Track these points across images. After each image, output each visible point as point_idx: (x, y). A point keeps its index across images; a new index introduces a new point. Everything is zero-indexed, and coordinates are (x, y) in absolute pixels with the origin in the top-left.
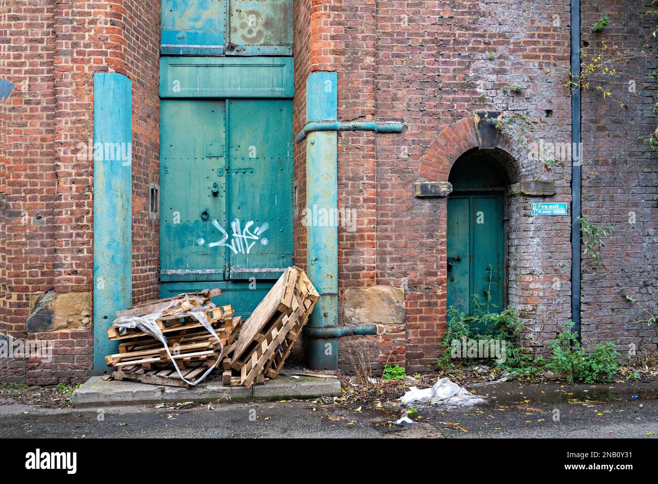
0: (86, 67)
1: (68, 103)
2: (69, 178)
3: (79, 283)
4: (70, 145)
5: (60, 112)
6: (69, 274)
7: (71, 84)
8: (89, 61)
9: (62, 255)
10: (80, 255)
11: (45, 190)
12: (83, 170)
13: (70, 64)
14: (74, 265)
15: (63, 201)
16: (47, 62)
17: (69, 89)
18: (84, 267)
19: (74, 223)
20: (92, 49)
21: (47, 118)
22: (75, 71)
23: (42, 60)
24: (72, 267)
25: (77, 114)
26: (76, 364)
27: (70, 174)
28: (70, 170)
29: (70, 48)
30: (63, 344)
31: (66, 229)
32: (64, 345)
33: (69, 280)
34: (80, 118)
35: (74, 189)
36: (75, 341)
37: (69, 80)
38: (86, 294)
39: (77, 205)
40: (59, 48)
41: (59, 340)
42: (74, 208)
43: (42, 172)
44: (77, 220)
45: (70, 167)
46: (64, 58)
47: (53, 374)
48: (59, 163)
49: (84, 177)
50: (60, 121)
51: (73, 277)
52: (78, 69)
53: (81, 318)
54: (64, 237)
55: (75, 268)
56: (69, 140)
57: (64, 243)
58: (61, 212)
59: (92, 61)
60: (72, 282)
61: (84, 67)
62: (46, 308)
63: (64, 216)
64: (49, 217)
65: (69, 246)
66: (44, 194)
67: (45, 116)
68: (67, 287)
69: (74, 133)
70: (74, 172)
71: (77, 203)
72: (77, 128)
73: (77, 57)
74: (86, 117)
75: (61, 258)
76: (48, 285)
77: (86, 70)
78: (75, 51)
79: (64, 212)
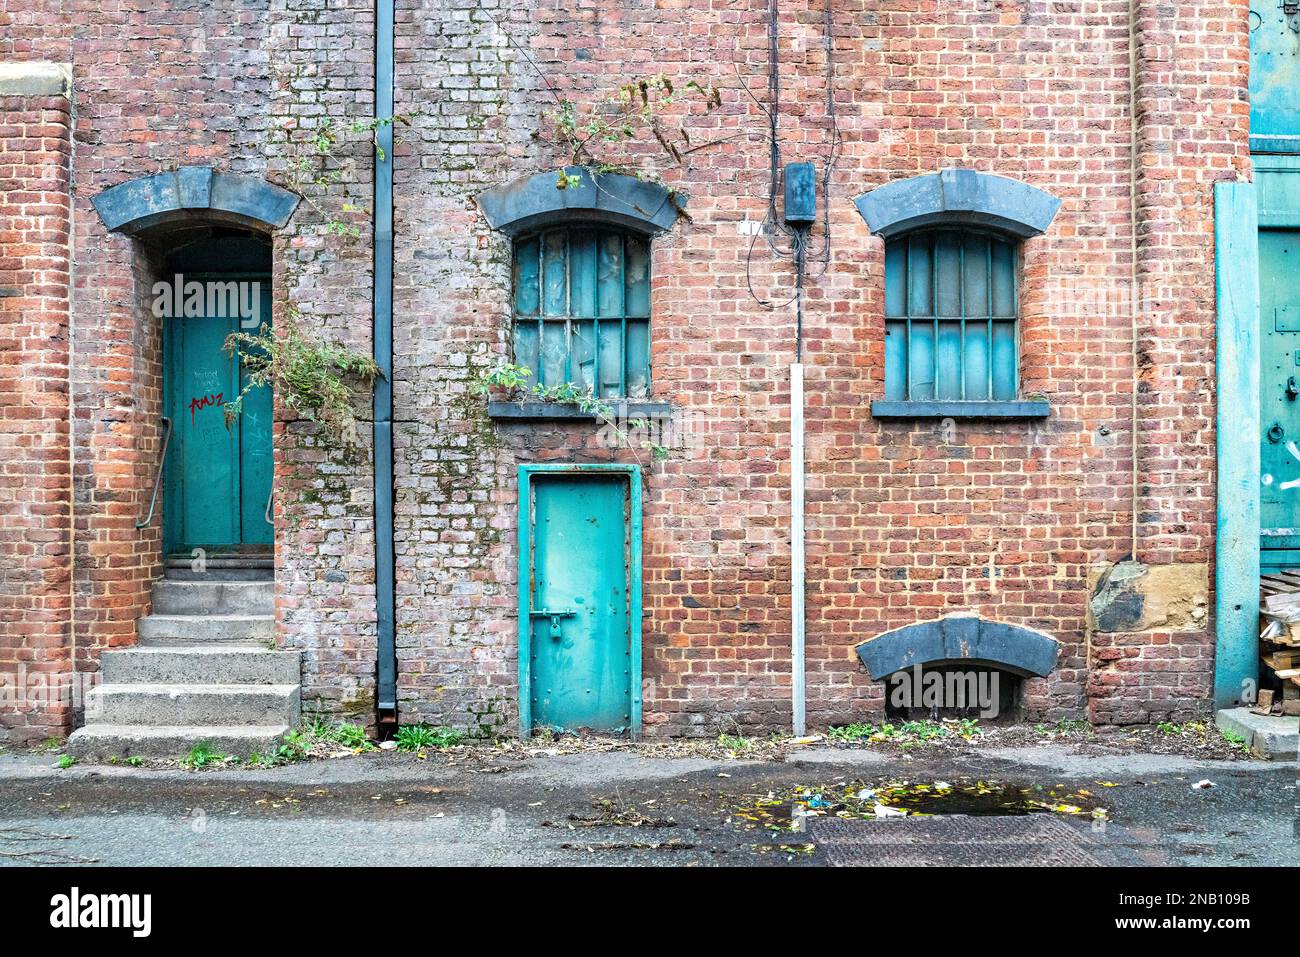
0: (1199, 172)
1: (1169, 234)
2: (1172, 365)
3: (1189, 547)
4: (1172, 308)
5: (1155, 251)
6: (1170, 532)
7: (1173, 201)
8: (1203, 162)
9: (1158, 499)
10: (1190, 499)
11: (1114, 385)
12: (1196, 352)
13: (1172, 167)
14: (1180, 516)
15: (1161, 405)
16: (1117, 162)
17: (1171, 210)
18: (1196, 520)
19: (1179, 444)
20: (1208, 141)
21: (1118, 259)
22: (1181, 179)
23: (1108, 159)
24: (1176, 518)
25: (1184, 254)
26: (1180, 688)
27: (1173, 358)
28: (1173, 351)
29: (1171, 139)
30: (1160, 653)
31: (1166, 453)
32: (1160, 655)
33: (1170, 543)
34: (1191, 260)
35: (1180, 384)
36: (1180, 647)
37: (1170, 194)
38: (1198, 566)
39: (1186, 412)
40: (1150, 139)
41: (1151, 645)
42: (1180, 417)
43: (1109, 354)
44: (1185, 438)
45: (1173, 346)
46: (1160, 156)
47: (1141, 705)
48: (1153, 339)
49: (1197, 364)
50: (1155, 266)
51: (1178, 537)
52: (1185, 174)
53: (1191, 608)
54: (1162, 467)
55: (1181, 522)
56: (1170, 298)
57: (1162, 477)
58: (1157, 424)
59: (1209, 161)
60: (1176, 545)
61: (1194, 173)
62: (1131, 590)
63: (1163, 431)
64: (1122, 432)
65: (1172, 484)
66: (1114, 393)
67: (1114, 257)
68: (1167, 554)
69: (1180, 286)
70: (1179, 354)
71: (1185, 408)
72: (1186, 278)
73: (1184, 154)
74: (1201, 260)
75: (1156, 504)
76: (1120, 552)
77: (1200, 178)
78: (1179, 143)
79: (1162, 424)
